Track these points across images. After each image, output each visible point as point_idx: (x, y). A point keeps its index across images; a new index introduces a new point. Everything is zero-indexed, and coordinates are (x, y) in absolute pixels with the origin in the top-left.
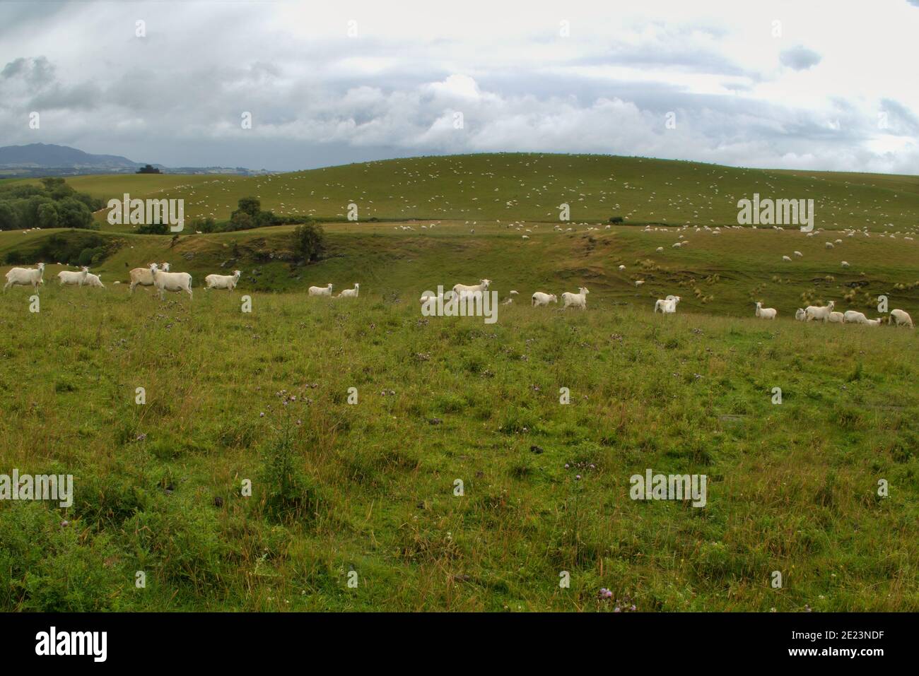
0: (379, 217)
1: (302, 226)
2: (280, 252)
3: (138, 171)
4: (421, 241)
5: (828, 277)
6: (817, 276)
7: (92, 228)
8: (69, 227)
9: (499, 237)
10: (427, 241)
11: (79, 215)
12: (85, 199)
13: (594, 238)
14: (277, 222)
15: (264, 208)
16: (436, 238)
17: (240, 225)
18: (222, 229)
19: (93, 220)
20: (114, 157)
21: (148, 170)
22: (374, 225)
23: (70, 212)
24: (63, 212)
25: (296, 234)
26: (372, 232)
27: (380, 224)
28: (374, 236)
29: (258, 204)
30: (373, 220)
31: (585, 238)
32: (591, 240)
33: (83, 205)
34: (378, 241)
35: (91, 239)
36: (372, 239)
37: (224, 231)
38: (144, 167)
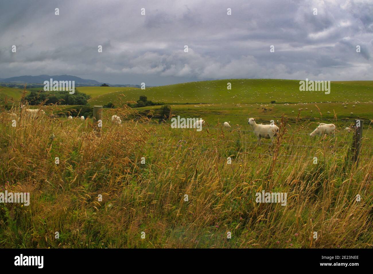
0: (189, 102)
1: (163, 106)
2: (156, 115)
3: (101, 85)
4: (205, 111)
5: (347, 118)
6: (343, 118)
7: (87, 105)
8: (80, 105)
9: (233, 109)
10: (207, 111)
11: (83, 101)
12: (84, 95)
13: (266, 109)
14: (153, 104)
15: (148, 99)
16: (211, 110)
17: (140, 105)
18: (134, 107)
19: (87, 102)
20: (92, 80)
21: (105, 85)
22: (187, 105)
23: (79, 99)
24: (77, 99)
25: (161, 109)
26: (188, 108)
27: (190, 105)
28: (189, 109)
29: (146, 98)
30: (187, 104)
31: (263, 108)
32: (265, 110)
33: (84, 97)
34: (190, 111)
35: (88, 109)
36: (188, 110)
37: (135, 107)
38: (103, 84)
